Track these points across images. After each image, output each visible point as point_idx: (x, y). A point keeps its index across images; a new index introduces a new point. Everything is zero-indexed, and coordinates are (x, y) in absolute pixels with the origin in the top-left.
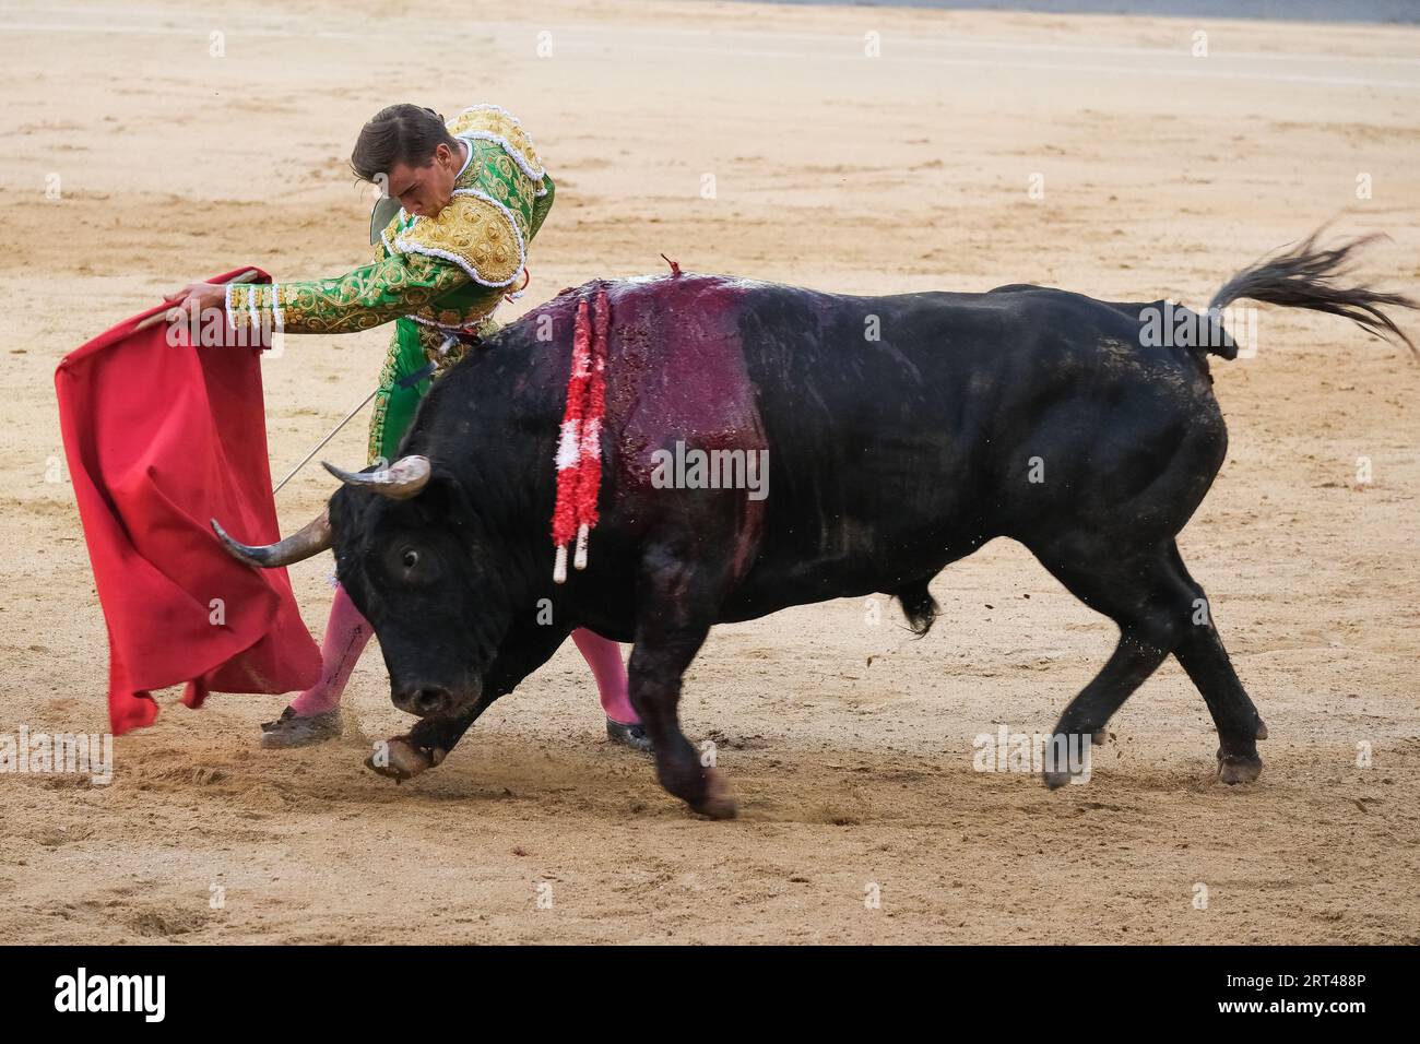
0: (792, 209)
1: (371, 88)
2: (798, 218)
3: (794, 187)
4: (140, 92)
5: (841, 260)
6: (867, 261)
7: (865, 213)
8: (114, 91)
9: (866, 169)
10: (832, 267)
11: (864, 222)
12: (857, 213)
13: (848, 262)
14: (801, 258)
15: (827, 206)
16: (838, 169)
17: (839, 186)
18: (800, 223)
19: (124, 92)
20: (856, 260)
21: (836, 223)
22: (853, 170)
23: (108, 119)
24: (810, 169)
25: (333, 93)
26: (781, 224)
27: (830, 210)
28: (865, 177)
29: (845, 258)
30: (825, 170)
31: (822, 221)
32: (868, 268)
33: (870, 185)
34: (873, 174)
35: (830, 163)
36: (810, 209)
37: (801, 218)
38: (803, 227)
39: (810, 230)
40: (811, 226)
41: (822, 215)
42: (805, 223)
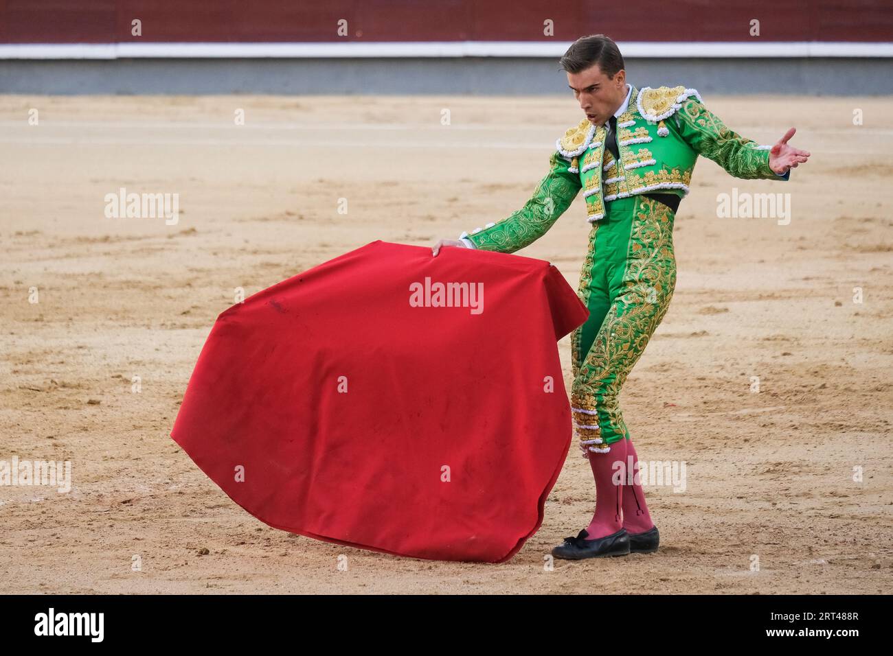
0: (66, 276)
2: (70, 283)
3: (68, 256)
5: (111, 319)
6: (133, 319)
7: (131, 277)
9: (130, 238)
10: (103, 325)
11: (129, 284)
12: (123, 278)
13: (117, 320)
14: (76, 318)
15: (97, 271)
16: (106, 239)
17: (106, 254)
18: (74, 288)
20: (124, 318)
21: (105, 287)
22: (119, 239)
24: (80, 240)
26: (58, 289)
27: (99, 275)
28: (130, 246)
29: (114, 317)
30: (94, 241)
31: (93, 285)
32: (135, 325)
33: (133, 252)
34: (136, 243)
35: (100, 234)
36: (83, 275)
37: (75, 284)
38: (76, 291)
39: (82, 294)
40: (84, 290)
41: (92, 280)
42: (78, 288)
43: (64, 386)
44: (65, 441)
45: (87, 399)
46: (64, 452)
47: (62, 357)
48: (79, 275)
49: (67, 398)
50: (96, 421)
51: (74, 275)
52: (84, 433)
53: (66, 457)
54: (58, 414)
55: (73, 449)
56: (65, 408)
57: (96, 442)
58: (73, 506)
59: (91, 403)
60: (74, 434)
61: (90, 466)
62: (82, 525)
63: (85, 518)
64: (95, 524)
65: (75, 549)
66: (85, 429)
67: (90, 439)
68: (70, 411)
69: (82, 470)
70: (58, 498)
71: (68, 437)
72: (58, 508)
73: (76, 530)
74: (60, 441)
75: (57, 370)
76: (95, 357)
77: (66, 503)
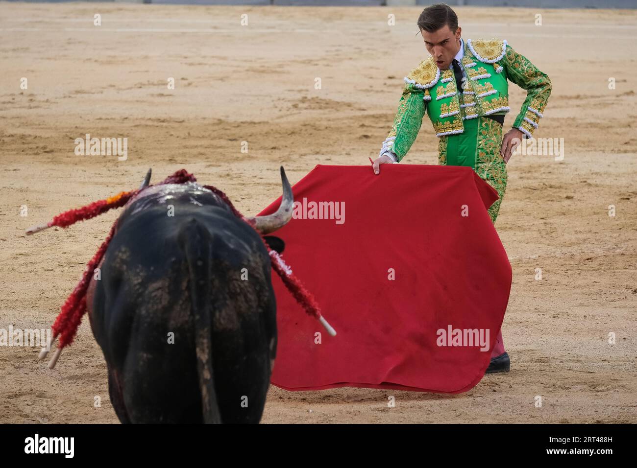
0: (553, 119)
1: (324, 59)
2: (555, 124)
4: (200, 64)
5: (580, 146)
6: (594, 146)
7: (593, 121)
8: (186, 64)
9: (592, 97)
10: (576, 150)
11: (592, 125)
12: (588, 121)
13: (585, 147)
15: (572, 117)
16: (578, 97)
17: (578, 106)
18: (558, 127)
19: (191, 64)
20: (588, 146)
21: (577, 126)
22: (586, 97)
23: (183, 79)
25: (303, 62)
26: (548, 127)
27: (574, 119)
28: (593, 101)
29: (582, 145)
30: (570, 98)
31: (569, 125)
32: (595, 150)
33: (595, 105)
34: (597, 99)
35: (574, 94)
36: (563, 119)
37: (558, 124)
38: (559, 129)
39: (563, 131)
40: (564, 128)
41: (569, 122)
42: (560, 127)
43: (551, 187)
44: (551, 221)
45: (565, 195)
46: (551, 227)
47: (550, 170)
48: (561, 119)
49: (553, 194)
50: (571, 209)
51: (558, 119)
52: (563, 216)
53: (552, 231)
54: (547, 204)
55: (556, 226)
56: (552, 201)
57: (570, 222)
58: (556, 261)
59: (568, 198)
60: (557, 217)
61: (567, 237)
62: (561, 273)
63: (562, 268)
64: (569, 273)
65: (556, 288)
66: (564, 214)
67: (566, 220)
68: (555, 202)
69: (562, 239)
70: (546, 256)
71: (553, 218)
72: (546, 262)
73: (557, 275)
74: (548, 221)
75: (547, 177)
76: (570, 169)
77: (551, 259)
